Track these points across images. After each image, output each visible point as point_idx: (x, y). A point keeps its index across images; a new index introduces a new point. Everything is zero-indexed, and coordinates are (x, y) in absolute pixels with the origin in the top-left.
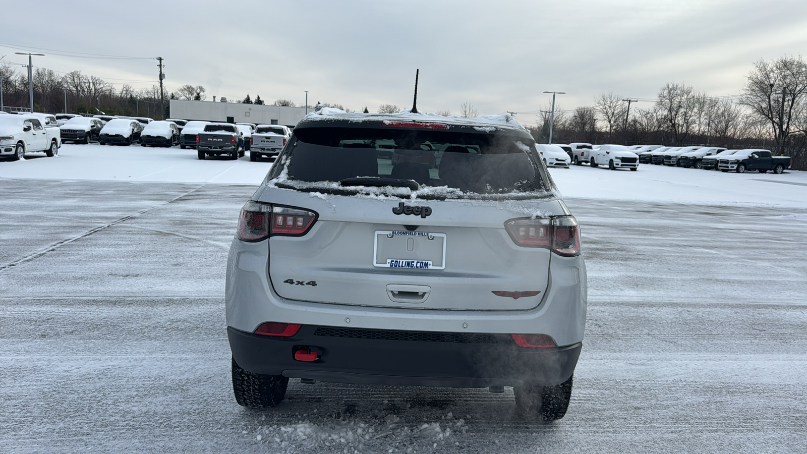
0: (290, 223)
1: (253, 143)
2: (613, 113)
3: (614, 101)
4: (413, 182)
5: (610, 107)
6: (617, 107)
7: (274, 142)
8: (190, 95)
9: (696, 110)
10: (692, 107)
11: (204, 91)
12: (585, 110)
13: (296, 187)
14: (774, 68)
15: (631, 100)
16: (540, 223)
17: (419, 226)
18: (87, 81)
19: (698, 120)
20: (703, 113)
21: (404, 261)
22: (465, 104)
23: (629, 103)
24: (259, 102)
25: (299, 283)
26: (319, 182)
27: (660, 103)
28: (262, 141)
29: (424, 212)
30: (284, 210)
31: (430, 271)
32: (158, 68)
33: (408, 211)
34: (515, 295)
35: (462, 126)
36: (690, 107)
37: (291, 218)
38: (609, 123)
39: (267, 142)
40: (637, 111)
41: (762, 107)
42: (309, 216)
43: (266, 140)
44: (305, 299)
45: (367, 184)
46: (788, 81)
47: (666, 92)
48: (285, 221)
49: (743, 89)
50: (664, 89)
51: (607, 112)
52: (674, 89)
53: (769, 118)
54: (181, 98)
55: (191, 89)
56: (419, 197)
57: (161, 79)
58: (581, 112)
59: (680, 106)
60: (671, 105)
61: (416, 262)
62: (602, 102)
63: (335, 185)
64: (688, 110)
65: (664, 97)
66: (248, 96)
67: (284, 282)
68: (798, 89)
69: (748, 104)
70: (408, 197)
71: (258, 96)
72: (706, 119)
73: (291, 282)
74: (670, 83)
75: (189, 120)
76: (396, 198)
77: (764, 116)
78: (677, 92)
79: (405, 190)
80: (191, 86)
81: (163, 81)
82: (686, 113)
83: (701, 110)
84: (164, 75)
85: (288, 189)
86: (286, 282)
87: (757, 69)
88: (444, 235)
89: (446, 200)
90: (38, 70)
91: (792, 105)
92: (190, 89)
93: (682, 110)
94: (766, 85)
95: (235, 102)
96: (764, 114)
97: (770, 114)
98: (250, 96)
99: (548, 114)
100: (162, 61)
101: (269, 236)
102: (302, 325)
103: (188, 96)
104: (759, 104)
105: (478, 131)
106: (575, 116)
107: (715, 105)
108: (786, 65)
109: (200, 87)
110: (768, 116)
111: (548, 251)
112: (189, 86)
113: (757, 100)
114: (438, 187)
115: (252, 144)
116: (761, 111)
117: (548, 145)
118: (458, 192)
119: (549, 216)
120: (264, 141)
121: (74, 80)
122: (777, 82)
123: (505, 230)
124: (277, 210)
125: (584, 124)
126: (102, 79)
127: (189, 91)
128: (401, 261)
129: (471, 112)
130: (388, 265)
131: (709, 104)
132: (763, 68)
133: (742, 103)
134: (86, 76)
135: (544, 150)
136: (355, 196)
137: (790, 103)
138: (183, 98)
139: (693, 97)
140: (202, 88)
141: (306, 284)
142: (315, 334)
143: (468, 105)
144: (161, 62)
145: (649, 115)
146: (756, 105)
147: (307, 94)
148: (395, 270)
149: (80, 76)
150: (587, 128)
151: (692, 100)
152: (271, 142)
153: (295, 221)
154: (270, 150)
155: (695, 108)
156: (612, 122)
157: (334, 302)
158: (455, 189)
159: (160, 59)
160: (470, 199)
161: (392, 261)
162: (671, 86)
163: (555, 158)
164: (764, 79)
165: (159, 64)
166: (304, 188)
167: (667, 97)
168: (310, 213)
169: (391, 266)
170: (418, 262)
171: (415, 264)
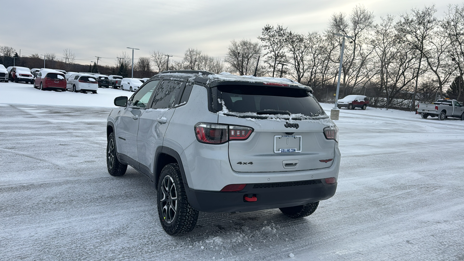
0: (238, 134)
2: (160, 62)
3: (161, 55)
4: (288, 112)
5: (158, 58)
6: (162, 59)
9: (203, 63)
10: (202, 62)
12: (145, 59)
13: (237, 116)
14: (240, 45)
15: (169, 55)
16: (331, 129)
17: (294, 133)
19: (204, 68)
20: (207, 65)
21: (286, 149)
22: (66, 50)
23: (168, 57)
25: (244, 163)
26: (246, 113)
27: (186, 59)
29: (296, 126)
30: (235, 127)
31: (296, 153)
33: (291, 126)
36: (200, 61)
37: (239, 131)
38: (158, 67)
40: (173, 62)
41: (234, 64)
42: (248, 130)
44: (247, 171)
45: (270, 113)
46: (245, 51)
47: (188, 53)
48: (235, 133)
49: (226, 54)
50: (187, 51)
51: (157, 61)
52: (193, 51)
53: (238, 69)
56: (293, 119)
58: (142, 60)
59: (196, 61)
60: (191, 60)
61: (291, 149)
62: (154, 55)
63: (255, 114)
64: (200, 63)
65: (187, 55)
67: (237, 163)
68: (250, 56)
69: (229, 62)
70: (288, 119)
72: (208, 68)
73: (240, 163)
74: (190, 48)
76: (284, 120)
77: (235, 68)
78: (194, 53)
79: (286, 116)
82: (198, 65)
83: (206, 64)
85: (233, 117)
86: (238, 163)
87: (232, 44)
88: (301, 136)
89: (302, 120)
91: (248, 63)
93: (197, 63)
94: (236, 53)
96: (236, 67)
97: (238, 67)
99: (121, 59)
101: (228, 141)
102: (247, 184)
104: (233, 62)
106: (139, 62)
107: (212, 61)
108: (244, 44)
110: (237, 68)
111: (334, 141)
113: (232, 60)
114: (297, 114)
116: (234, 65)
117: (131, 79)
122: (241, 51)
123: (323, 133)
124: (231, 127)
125: (144, 67)
128: (285, 149)
129: (70, 55)
130: (280, 152)
131: (209, 60)
132: (235, 44)
133: (226, 61)
135: (130, 82)
136: (267, 119)
137: (247, 62)
139: (202, 56)
141: (248, 164)
142: (253, 188)
143: (68, 51)
145: (179, 64)
146: (232, 63)
148: (283, 154)
150: (146, 69)
151: (201, 58)
153: (241, 133)
155: (203, 62)
156: (160, 67)
157: (260, 171)
158: (303, 115)
160: (310, 119)
161: (282, 150)
162: (191, 50)
163: (137, 86)
164: (235, 50)
166: (242, 116)
167: (189, 56)
168: (249, 129)
169: (282, 152)
170: (292, 149)
171: (290, 150)
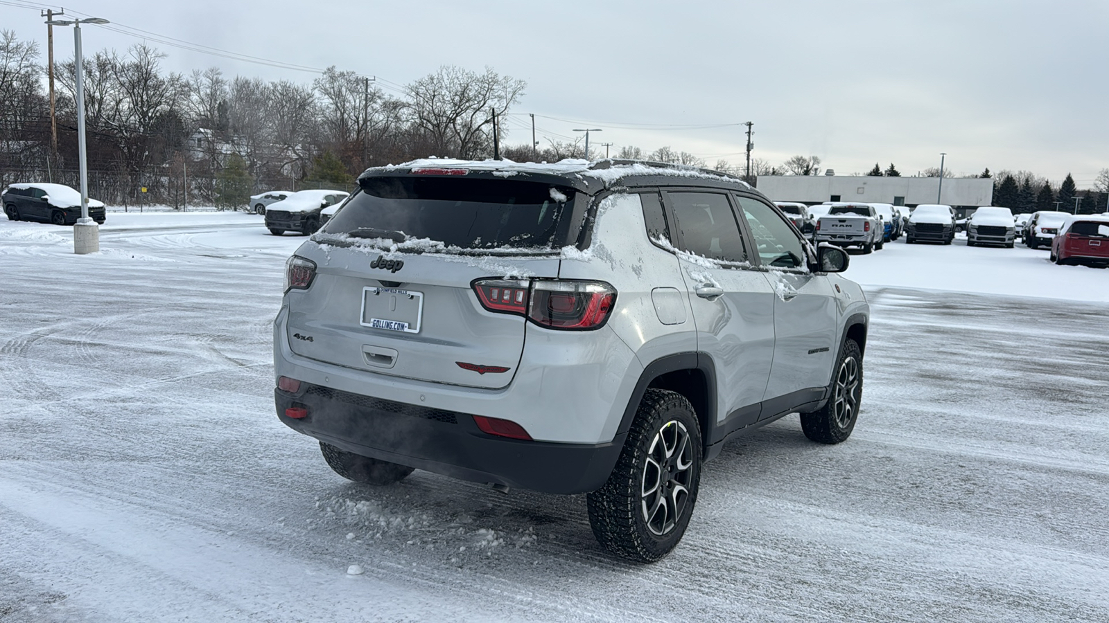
1: (821, 229)
4: (400, 234)
7: (851, 226)
8: (800, 170)
11: (818, 163)
16: (520, 285)
18: (676, 158)
21: (385, 321)
24: (893, 173)
28: (833, 226)
29: (396, 266)
31: (405, 334)
32: (746, 135)
33: (384, 265)
34: (482, 369)
35: (480, 171)
39: (840, 226)
43: (839, 224)
45: (367, 236)
48: (300, 273)
54: (788, 174)
55: (801, 161)
56: (399, 250)
57: (748, 150)
61: (394, 322)
63: (343, 237)
66: (877, 166)
70: (389, 250)
71: (892, 165)
75: (809, 204)
76: (379, 251)
79: (389, 242)
80: (802, 157)
81: (751, 152)
84: (753, 144)
88: (419, 294)
89: (423, 254)
90: (624, 148)
92: (799, 161)
95: (861, 175)
98: (879, 166)
100: (752, 126)
102: (299, 381)
103: (796, 170)
105: (497, 177)
109: (813, 158)
111: (523, 319)
112: (800, 156)
114: (422, 240)
115: (819, 230)
118: (441, 245)
119: (530, 278)
120: (837, 226)
121: (662, 159)
123: (472, 290)
126: (694, 155)
127: (798, 164)
128: (382, 321)
130: (371, 325)
134: (676, 152)
138: (790, 173)
140: (816, 158)
144: (750, 128)
147: (943, 157)
148: (377, 331)
149: (670, 153)
152: (847, 226)
153: (305, 274)
154: (844, 237)
158: (439, 242)
159: (750, 125)
161: (375, 321)
165: (748, 131)
168: (313, 266)
169: (374, 326)
170: (396, 323)
171: (393, 325)
